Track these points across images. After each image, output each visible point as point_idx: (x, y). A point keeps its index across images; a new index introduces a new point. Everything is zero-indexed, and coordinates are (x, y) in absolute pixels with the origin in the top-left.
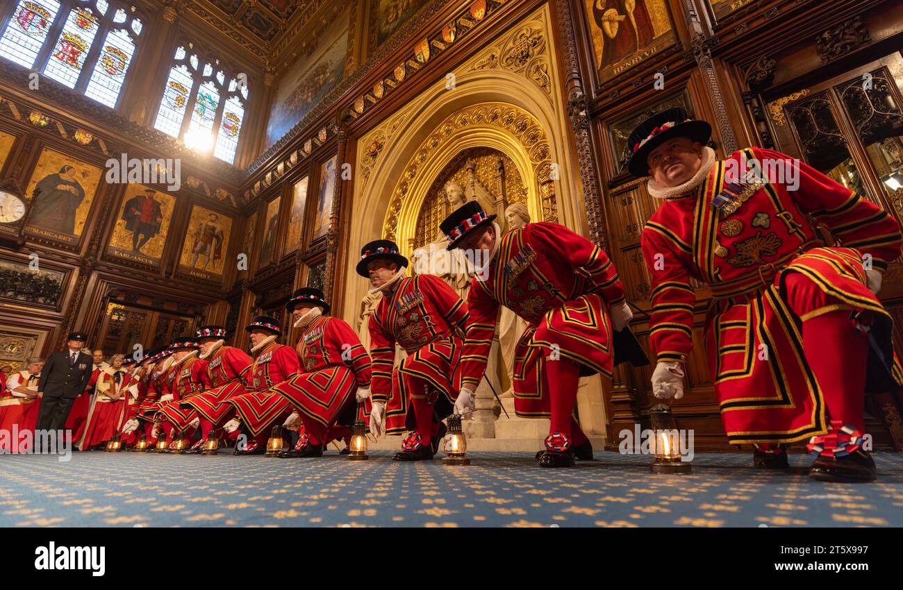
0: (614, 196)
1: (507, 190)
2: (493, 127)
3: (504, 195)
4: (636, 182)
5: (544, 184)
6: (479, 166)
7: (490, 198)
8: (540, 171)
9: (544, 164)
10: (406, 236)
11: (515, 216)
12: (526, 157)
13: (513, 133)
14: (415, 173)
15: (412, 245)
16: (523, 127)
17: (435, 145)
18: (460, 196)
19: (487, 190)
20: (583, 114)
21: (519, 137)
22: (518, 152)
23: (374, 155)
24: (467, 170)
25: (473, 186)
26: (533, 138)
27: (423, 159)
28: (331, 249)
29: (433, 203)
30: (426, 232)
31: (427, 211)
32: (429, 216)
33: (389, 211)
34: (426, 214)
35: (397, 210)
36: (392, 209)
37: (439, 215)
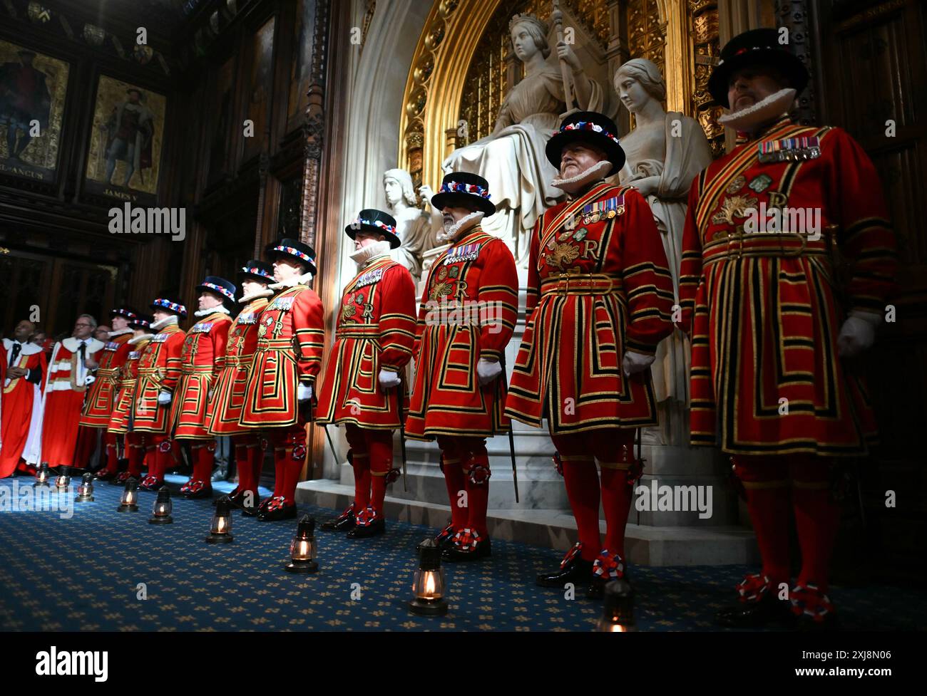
1: (630, 28)
3: (623, 38)
7: (597, 45)
10: (441, 125)
11: (633, 86)
18: (537, 44)
19: (591, 29)
28: (311, 152)
29: (493, 59)
30: (479, 115)
31: (482, 75)
32: (485, 85)
33: (413, 78)
34: (480, 80)
35: (427, 74)
36: (417, 73)
37: (504, 81)
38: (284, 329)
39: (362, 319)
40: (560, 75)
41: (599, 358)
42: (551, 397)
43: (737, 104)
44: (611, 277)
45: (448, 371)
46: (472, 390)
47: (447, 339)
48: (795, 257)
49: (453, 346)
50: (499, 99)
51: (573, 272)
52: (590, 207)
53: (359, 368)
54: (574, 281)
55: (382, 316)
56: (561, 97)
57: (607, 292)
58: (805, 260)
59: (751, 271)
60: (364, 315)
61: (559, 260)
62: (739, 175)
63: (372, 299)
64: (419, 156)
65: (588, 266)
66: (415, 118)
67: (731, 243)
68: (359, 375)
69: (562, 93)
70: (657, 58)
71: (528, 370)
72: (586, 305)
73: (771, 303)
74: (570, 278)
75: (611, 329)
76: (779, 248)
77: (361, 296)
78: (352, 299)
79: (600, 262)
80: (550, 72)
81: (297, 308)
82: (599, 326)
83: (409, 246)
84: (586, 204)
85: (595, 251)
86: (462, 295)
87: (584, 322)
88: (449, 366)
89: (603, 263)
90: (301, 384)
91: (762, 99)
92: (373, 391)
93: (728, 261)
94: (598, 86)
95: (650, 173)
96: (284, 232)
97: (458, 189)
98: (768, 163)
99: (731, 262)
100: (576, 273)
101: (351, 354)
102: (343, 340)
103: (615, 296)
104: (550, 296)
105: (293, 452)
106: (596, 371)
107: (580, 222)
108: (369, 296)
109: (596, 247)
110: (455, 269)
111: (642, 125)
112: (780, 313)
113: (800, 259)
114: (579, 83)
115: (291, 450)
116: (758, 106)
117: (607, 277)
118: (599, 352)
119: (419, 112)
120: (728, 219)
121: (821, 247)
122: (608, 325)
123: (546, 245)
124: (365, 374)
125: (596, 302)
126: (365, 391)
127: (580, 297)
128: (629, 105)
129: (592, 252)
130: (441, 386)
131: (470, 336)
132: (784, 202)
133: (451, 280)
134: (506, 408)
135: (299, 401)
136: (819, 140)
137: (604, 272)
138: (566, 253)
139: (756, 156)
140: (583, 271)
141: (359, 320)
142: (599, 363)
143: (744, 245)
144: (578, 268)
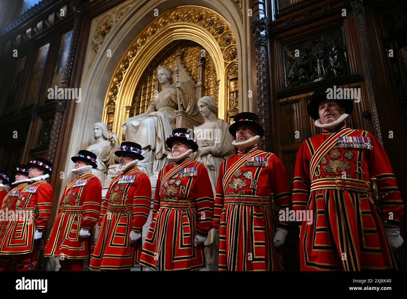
0: (281, 105)
1: (206, 77)
2: (198, 26)
3: (203, 81)
4: (298, 96)
5: (231, 80)
6: (187, 54)
7: (192, 82)
8: (230, 69)
9: (233, 64)
10: (124, 104)
11: (205, 107)
12: (221, 55)
13: (213, 34)
14: (136, 53)
15: (128, 111)
16: (221, 31)
17: (153, 33)
18: (168, 78)
19: (191, 75)
20: (263, 33)
21: (216, 39)
22: (216, 50)
23: (104, 34)
24: (177, 56)
25: (178, 73)
26: (227, 41)
27: (143, 43)
28: (59, 109)
29: (149, 78)
30: (141, 101)
31: (144, 84)
32: (145, 88)
33: (113, 81)
34: (143, 86)
35: (120, 81)
36: (115, 80)
37: (153, 88)
38: (31, 203)
39: (74, 204)
40: (176, 93)
41: (183, 240)
42: (161, 257)
43: (239, 139)
44: (190, 202)
45: (115, 237)
46: (126, 246)
47: (116, 220)
48: (259, 206)
49: (119, 225)
50: (151, 96)
51: (174, 199)
52: (183, 170)
53: (71, 228)
54: (175, 203)
55: (84, 203)
56: (176, 101)
57: (188, 209)
58: (262, 207)
59: (243, 211)
60: (76, 202)
61: (169, 193)
62: (239, 169)
63: (80, 194)
64: (112, 116)
65: (181, 197)
66: (112, 99)
67: (236, 198)
68: (70, 232)
69: (177, 100)
70: (216, 91)
71: (152, 242)
72: (179, 214)
73: (250, 226)
74: (173, 202)
75: (189, 226)
76: (253, 202)
77: (75, 192)
78: (70, 193)
79: (186, 196)
80: (172, 91)
81: (39, 192)
82: (184, 225)
83: (103, 159)
84: (181, 168)
85: (184, 191)
86: (125, 199)
87: (178, 222)
88: (116, 235)
89: (187, 196)
90: (37, 231)
91: (248, 139)
92: (76, 240)
93: (235, 205)
94: (192, 100)
95: (209, 145)
96: (41, 144)
97: (127, 149)
98: (250, 166)
99: (236, 206)
100: (176, 199)
101: (67, 221)
102: (63, 214)
103: (191, 210)
104: (164, 208)
105: (28, 267)
106: (182, 246)
107: (178, 176)
108: (79, 192)
109: (184, 189)
110: (123, 187)
111: (208, 122)
112: (253, 231)
113: (261, 207)
114: (184, 98)
115: (27, 266)
116: (246, 142)
117: (189, 202)
118: (183, 237)
119: (114, 97)
120: (236, 188)
121: (268, 202)
122: (188, 224)
123: (163, 184)
124: (73, 231)
125: (183, 213)
126: (72, 240)
127: (177, 210)
128: (203, 114)
129: (183, 192)
130: (111, 245)
131: (127, 219)
132: (255, 184)
133: (121, 192)
134: (141, 260)
135: (35, 240)
136: (268, 158)
137: (188, 199)
138: (171, 190)
139: (246, 162)
140: (179, 199)
141: (73, 204)
142: (183, 242)
143: (241, 200)
144: (176, 198)
